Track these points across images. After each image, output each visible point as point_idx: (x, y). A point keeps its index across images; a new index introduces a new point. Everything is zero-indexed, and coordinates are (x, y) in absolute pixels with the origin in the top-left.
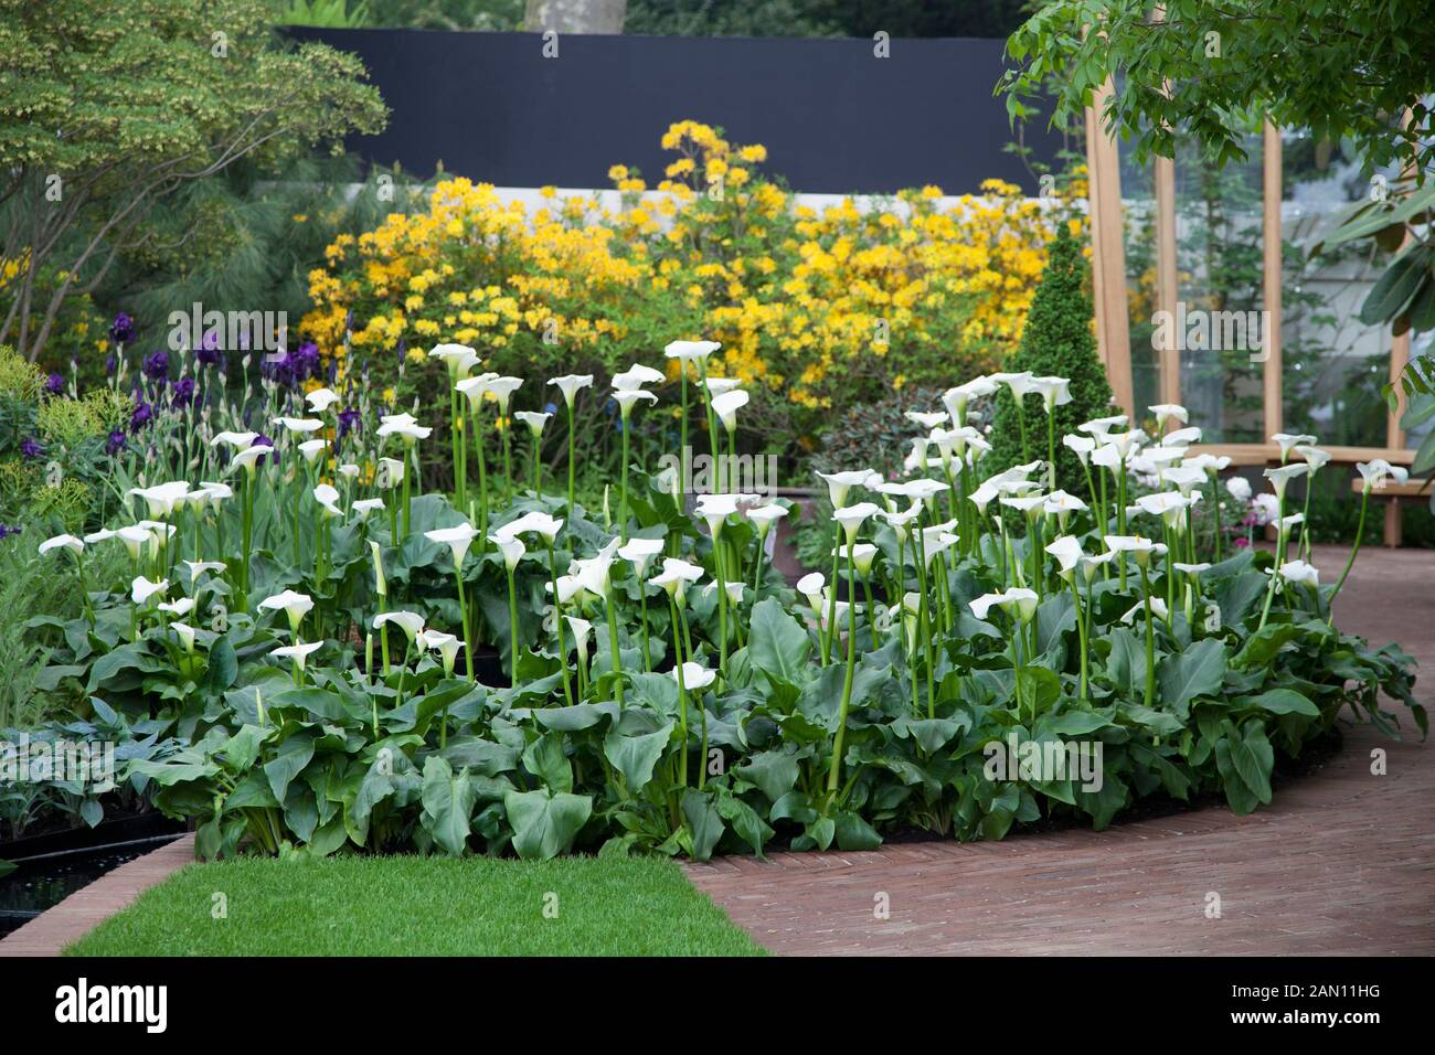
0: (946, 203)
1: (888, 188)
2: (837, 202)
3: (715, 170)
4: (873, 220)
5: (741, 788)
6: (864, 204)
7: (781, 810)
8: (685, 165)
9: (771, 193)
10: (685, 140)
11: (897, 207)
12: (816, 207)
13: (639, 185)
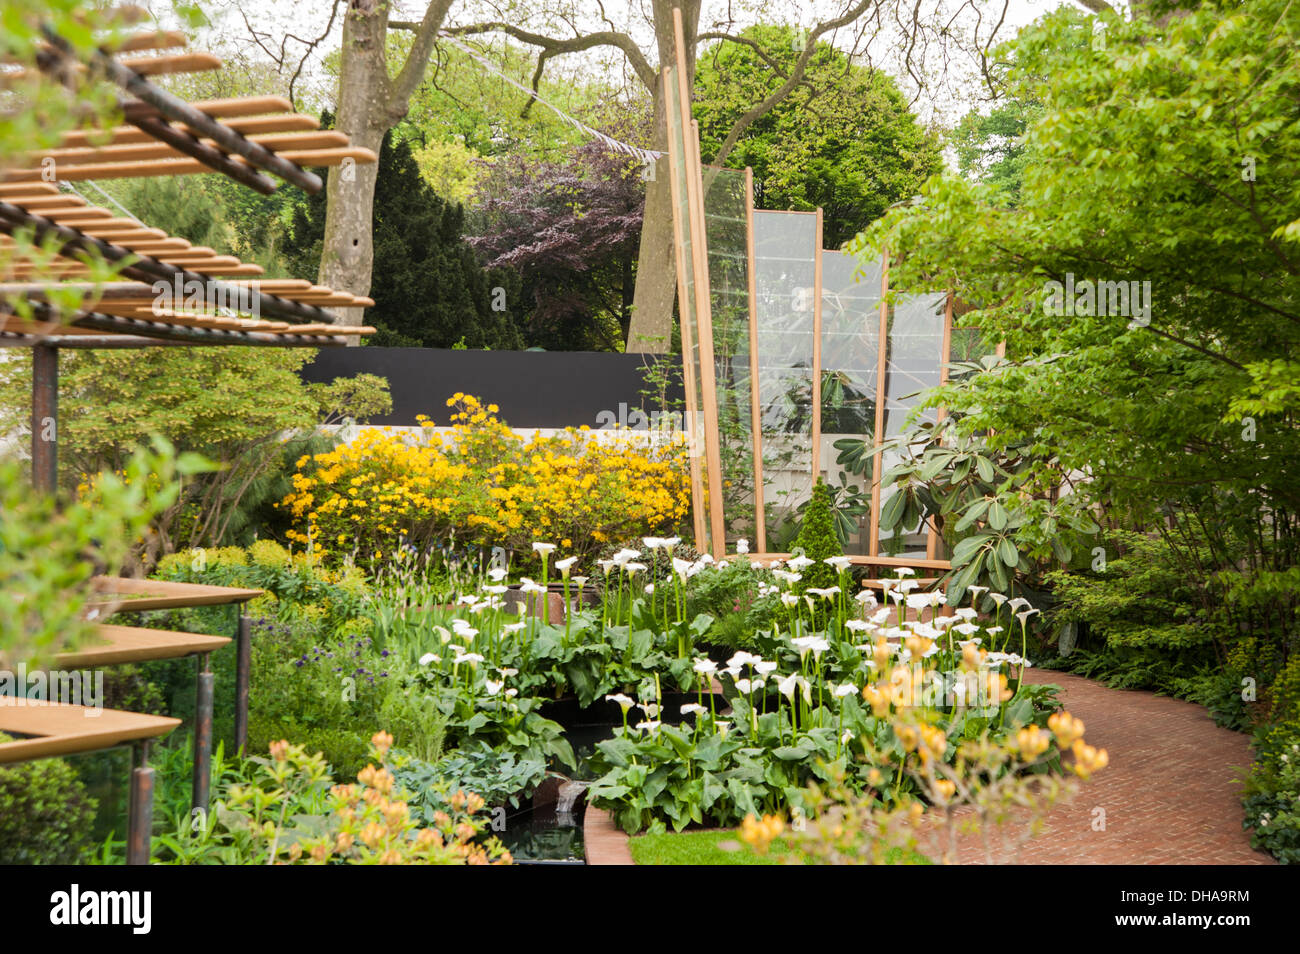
3: (478, 416)
8: (460, 414)
9: (506, 428)
10: (459, 402)
13: (431, 424)
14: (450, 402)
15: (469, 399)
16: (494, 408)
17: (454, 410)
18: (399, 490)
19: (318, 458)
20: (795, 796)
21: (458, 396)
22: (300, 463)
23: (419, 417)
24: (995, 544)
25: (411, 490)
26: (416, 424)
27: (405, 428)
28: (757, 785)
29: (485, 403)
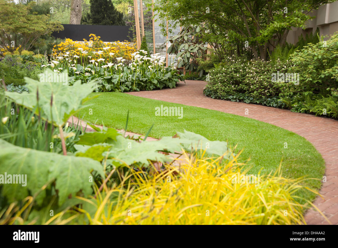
0: (120, 43)
1: (114, 41)
2: (108, 42)
3: (95, 39)
4: (112, 44)
5: (125, 85)
6: (111, 43)
7: (130, 87)
8: (92, 38)
9: (101, 41)
10: (91, 35)
11: (115, 43)
12: (106, 43)
13: (86, 41)
14: (90, 36)
15: (94, 35)
16: (99, 37)
17: (90, 37)
18: (74, 51)
19: (58, 45)
20: (107, 86)
21: (91, 34)
22: (54, 47)
23: (84, 39)
24: (186, 53)
25: (77, 52)
26: (83, 41)
27: (81, 42)
28: (100, 84)
29: (97, 36)
